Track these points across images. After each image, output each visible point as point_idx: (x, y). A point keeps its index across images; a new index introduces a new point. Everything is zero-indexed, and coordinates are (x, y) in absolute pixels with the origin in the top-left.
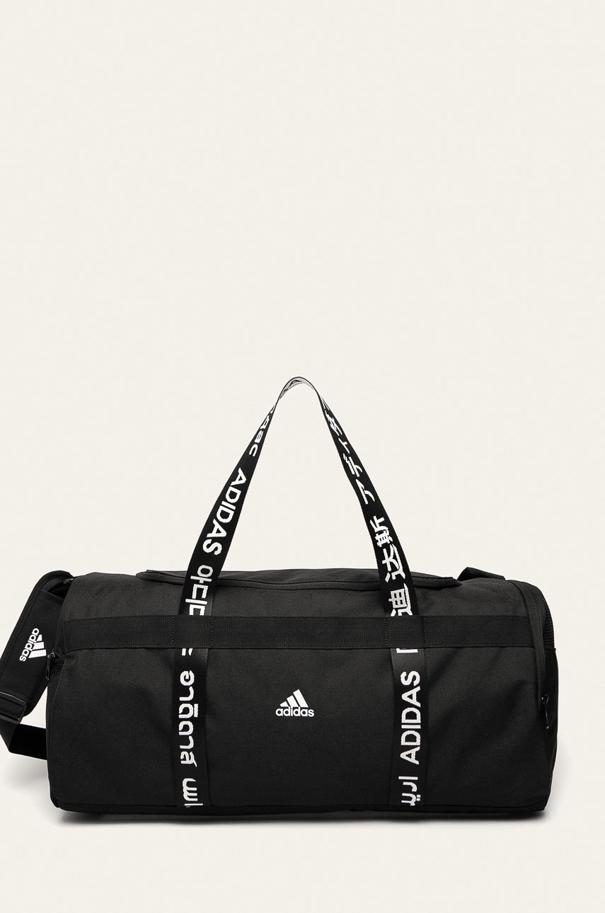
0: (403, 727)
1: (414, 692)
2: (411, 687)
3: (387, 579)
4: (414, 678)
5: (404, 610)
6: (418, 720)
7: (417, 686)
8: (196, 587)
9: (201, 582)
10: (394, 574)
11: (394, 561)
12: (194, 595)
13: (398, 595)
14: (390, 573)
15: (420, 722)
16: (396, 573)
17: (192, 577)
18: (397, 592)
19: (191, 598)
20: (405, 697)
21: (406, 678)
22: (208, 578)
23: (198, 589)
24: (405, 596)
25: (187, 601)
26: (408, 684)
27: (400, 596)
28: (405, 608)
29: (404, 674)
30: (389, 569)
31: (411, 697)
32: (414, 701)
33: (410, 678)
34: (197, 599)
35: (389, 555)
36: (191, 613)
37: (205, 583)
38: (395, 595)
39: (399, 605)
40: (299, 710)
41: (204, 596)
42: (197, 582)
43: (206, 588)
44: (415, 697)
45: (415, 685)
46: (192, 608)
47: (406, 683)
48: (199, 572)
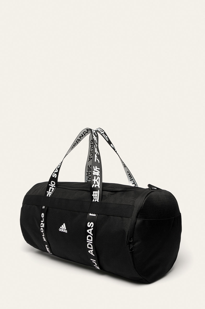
0: (87, 241)
1: (91, 230)
2: (90, 228)
3: (93, 186)
4: (92, 225)
5: (96, 200)
6: (92, 240)
7: (92, 228)
8: (50, 188)
9: (52, 187)
10: (95, 186)
11: (97, 182)
12: (50, 191)
13: (95, 194)
14: (95, 184)
15: (92, 241)
16: (97, 185)
17: (50, 185)
18: (95, 192)
19: (48, 191)
20: (88, 231)
21: (89, 224)
22: (54, 185)
23: (51, 189)
24: (98, 195)
25: (47, 192)
26: (89, 227)
27: (96, 194)
28: (97, 199)
29: (89, 223)
30: (95, 183)
31: (90, 231)
32: (91, 233)
33: (90, 225)
34: (50, 192)
35: (96, 179)
36: (47, 196)
37: (53, 187)
38: (94, 193)
39: (95, 198)
40: (64, 230)
41: (52, 191)
42: (51, 187)
43: (53, 189)
44: (91, 231)
45: (91, 227)
46: (48, 194)
47: (89, 226)
48: (51, 183)
